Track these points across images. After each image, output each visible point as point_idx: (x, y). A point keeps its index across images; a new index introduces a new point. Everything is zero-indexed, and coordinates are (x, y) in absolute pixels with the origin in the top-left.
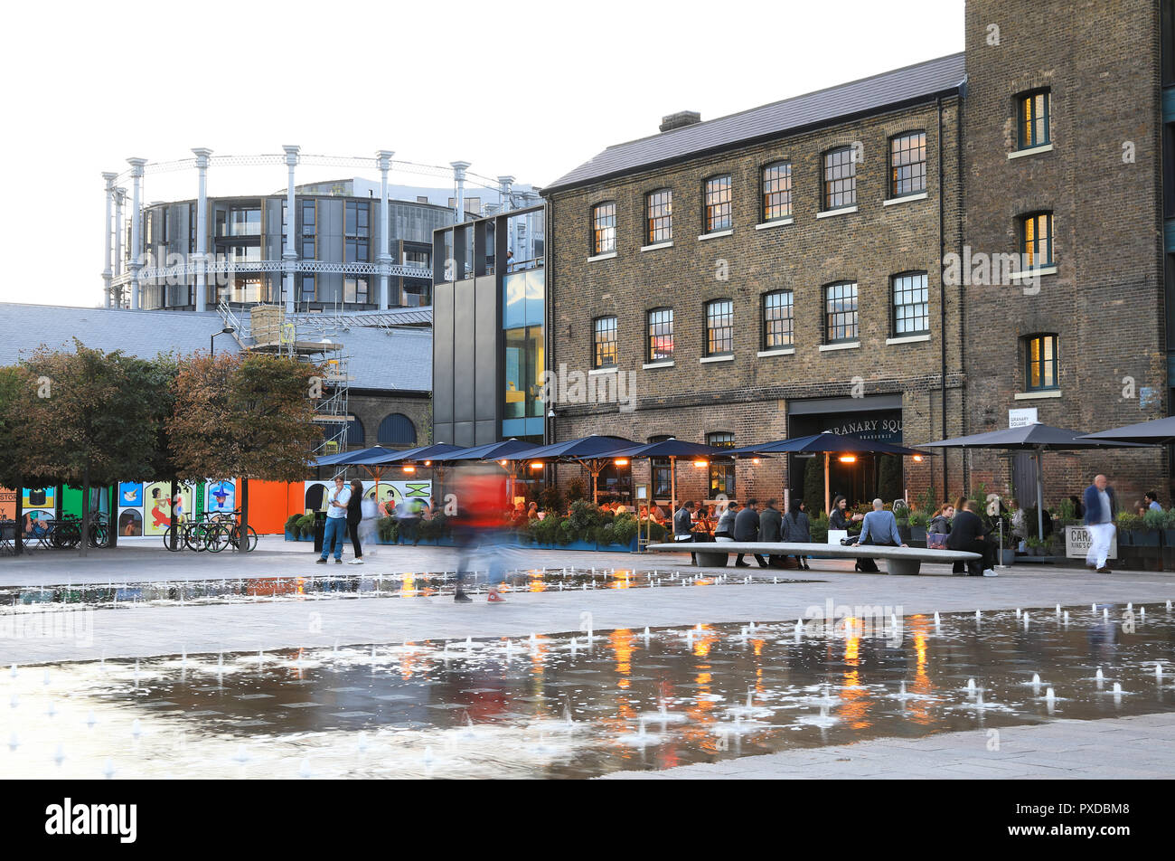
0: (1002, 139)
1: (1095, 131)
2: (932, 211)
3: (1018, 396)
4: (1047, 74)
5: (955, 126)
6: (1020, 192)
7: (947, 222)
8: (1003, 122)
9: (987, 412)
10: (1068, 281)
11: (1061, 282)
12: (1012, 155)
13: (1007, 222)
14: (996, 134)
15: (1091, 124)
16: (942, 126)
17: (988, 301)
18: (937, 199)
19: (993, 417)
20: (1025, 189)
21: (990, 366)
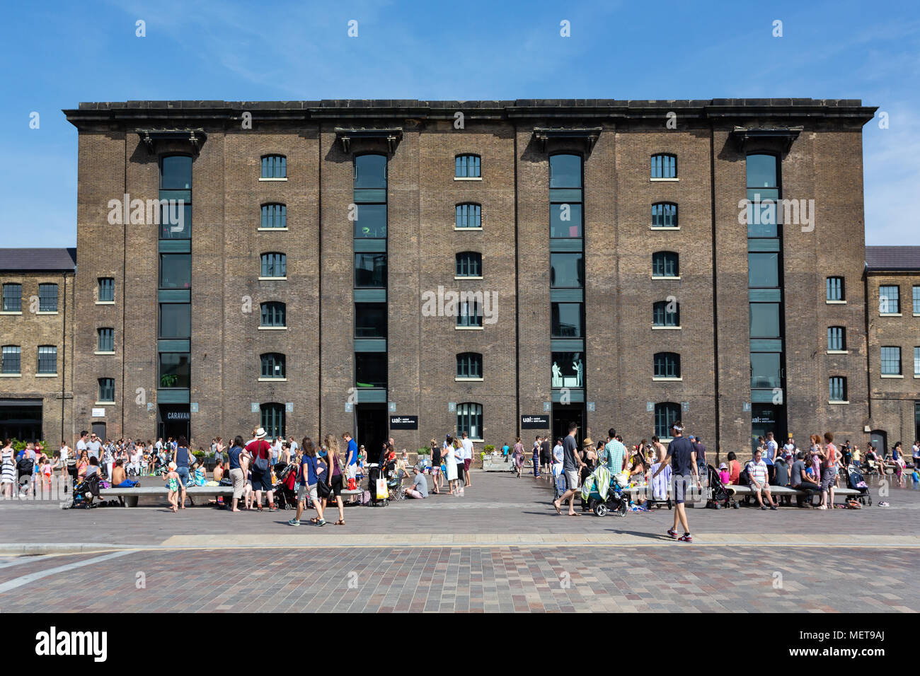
0: (93, 295)
1: (133, 300)
2: (60, 320)
3: (97, 403)
4: (113, 273)
5: (72, 285)
6: (100, 319)
7: (67, 326)
8: (94, 287)
9: (82, 409)
10: (119, 358)
11: (116, 358)
12: (97, 303)
13: (94, 330)
14: (90, 293)
15: (131, 297)
16: (65, 284)
17: (84, 362)
18: (62, 316)
19: (85, 411)
20: (102, 318)
21: (85, 390)
